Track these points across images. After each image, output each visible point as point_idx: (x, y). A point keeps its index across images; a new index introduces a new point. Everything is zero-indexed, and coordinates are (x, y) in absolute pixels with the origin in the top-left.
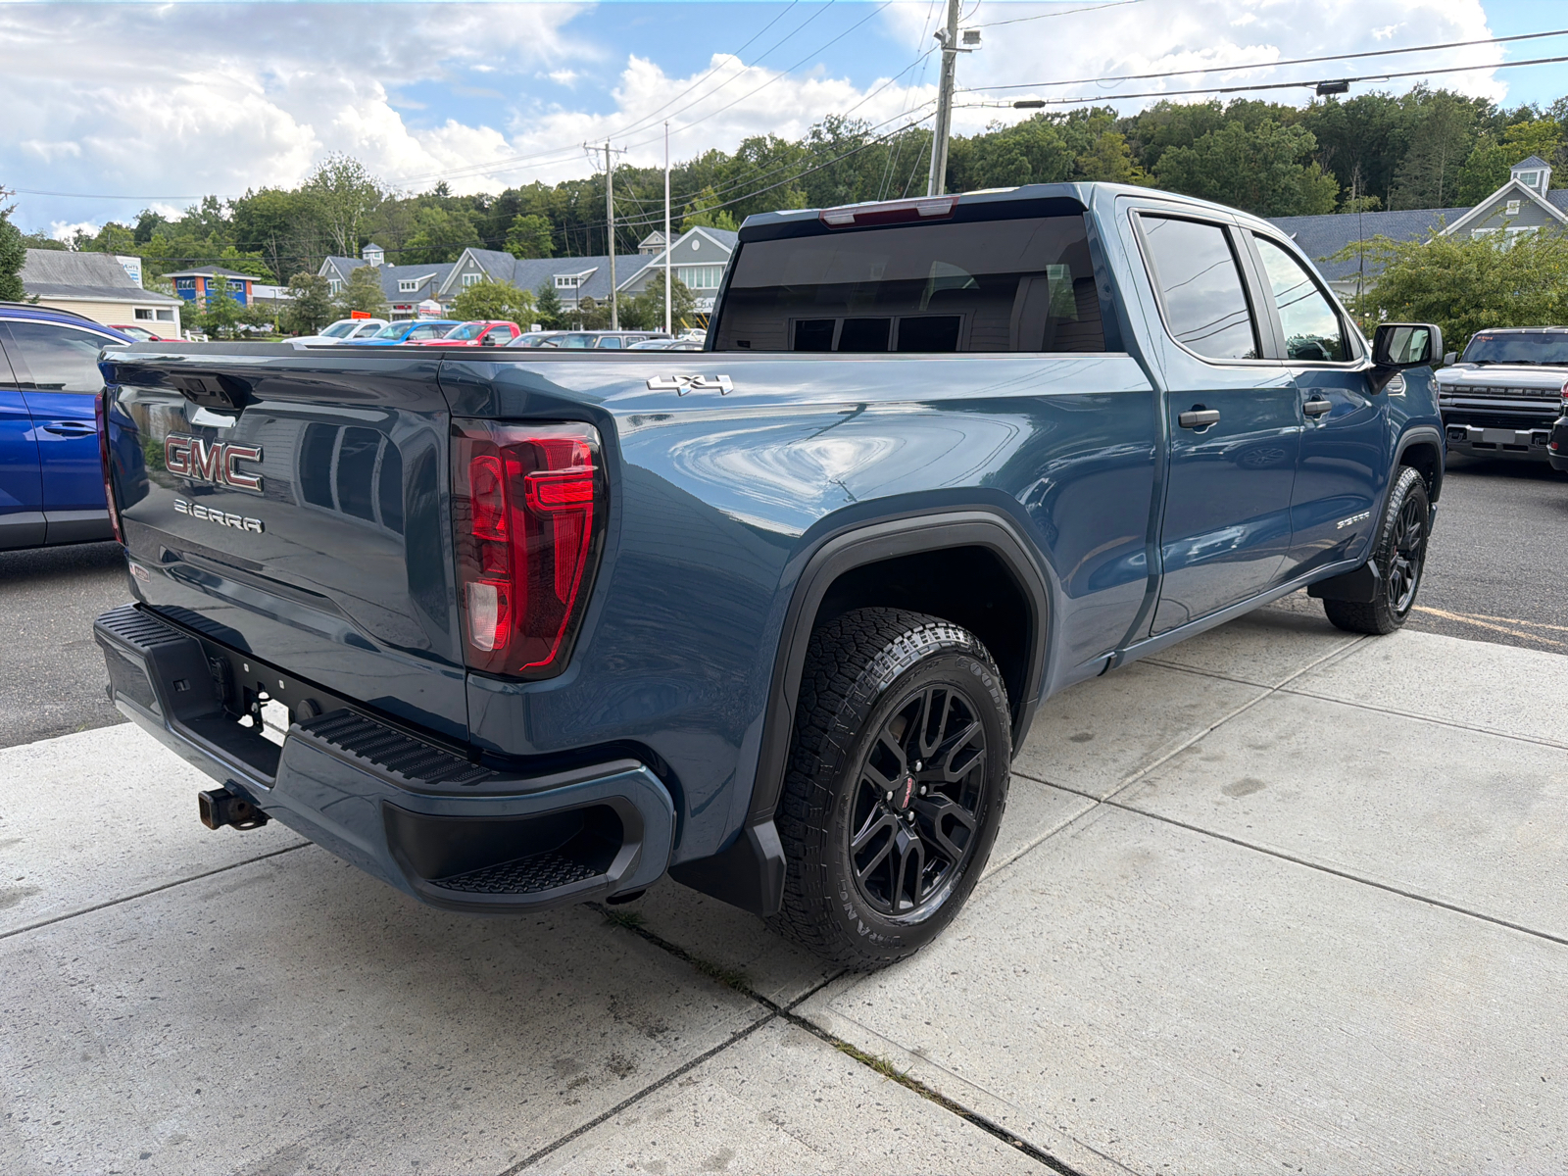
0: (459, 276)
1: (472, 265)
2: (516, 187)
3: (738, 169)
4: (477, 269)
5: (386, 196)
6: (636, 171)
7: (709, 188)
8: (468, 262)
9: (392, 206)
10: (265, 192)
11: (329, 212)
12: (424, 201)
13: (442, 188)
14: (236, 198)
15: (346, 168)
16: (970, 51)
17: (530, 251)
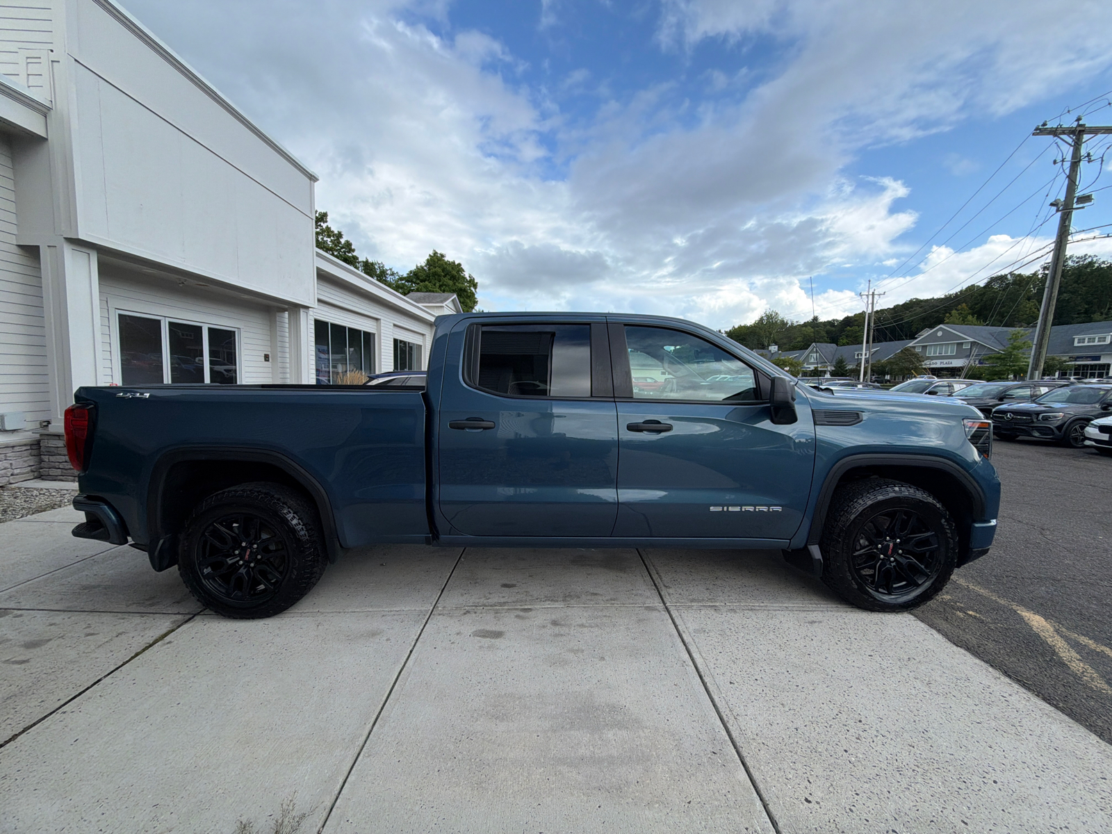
0: (808, 355)
1: (815, 350)
2: (851, 315)
3: (984, 293)
4: (817, 352)
5: (790, 323)
6: (921, 301)
7: (964, 304)
8: (813, 349)
9: (792, 327)
10: (740, 327)
11: (762, 333)
12: (806, 325)
13: (815, 319)
14: (728, 330)
15: (771, 315)
16: (1083, 207)
17: (851, 341)
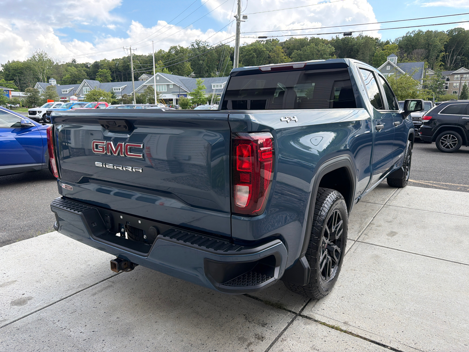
0: (82, 88)
1: (86, 85)
2: (98, 60)
3: (169, 55)
4: (88, 86)
5: (55, 63)
6: (137, 56)
7: (160, 61)
8: (85, 84)
9: (57, 67)
10: (14, 62)
11: (36, 68)
12: (68, 65)
13: (74, 61)
14: (4, 64)
15: (41, 54)
16: (245, 21)
17: (104, 80)
